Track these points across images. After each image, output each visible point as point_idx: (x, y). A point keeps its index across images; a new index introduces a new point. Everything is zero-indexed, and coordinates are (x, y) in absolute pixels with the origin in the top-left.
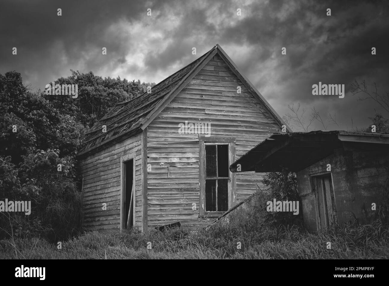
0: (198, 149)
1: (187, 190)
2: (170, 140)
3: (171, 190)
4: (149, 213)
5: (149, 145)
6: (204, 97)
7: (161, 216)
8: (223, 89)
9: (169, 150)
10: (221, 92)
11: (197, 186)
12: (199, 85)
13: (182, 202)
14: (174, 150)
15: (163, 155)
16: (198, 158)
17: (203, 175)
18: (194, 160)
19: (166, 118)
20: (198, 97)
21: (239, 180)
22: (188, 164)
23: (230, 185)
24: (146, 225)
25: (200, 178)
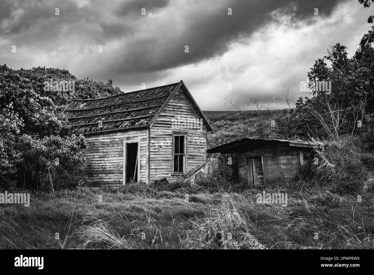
0: (171, 138)
1: (167, 161)
2: (160, 133)
3: (160, 160)
4: (151, 173)
5: (151, 136)
6: (175, 110)
7: (156, 175)
8: (182, 105)
9: (159, 139)
10: (181, 106)
11: (171, 159)
12: (173, 103)
13: (164, 167)
14: (161, 139)
15: (157, 142)
16: (172, 143)
17: (174, 153)
18: (170, 144)
19: (158, 121)
20: (172, 109)
21: (189, 155)
22: (167, 146)
23: (184, 158)
24: (149, 180)
25: (172, 154)
